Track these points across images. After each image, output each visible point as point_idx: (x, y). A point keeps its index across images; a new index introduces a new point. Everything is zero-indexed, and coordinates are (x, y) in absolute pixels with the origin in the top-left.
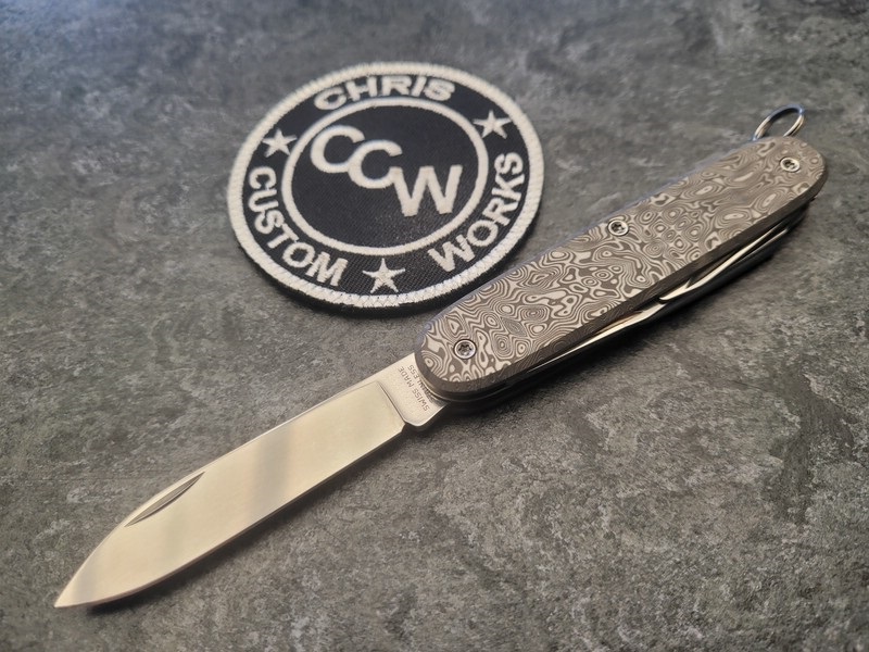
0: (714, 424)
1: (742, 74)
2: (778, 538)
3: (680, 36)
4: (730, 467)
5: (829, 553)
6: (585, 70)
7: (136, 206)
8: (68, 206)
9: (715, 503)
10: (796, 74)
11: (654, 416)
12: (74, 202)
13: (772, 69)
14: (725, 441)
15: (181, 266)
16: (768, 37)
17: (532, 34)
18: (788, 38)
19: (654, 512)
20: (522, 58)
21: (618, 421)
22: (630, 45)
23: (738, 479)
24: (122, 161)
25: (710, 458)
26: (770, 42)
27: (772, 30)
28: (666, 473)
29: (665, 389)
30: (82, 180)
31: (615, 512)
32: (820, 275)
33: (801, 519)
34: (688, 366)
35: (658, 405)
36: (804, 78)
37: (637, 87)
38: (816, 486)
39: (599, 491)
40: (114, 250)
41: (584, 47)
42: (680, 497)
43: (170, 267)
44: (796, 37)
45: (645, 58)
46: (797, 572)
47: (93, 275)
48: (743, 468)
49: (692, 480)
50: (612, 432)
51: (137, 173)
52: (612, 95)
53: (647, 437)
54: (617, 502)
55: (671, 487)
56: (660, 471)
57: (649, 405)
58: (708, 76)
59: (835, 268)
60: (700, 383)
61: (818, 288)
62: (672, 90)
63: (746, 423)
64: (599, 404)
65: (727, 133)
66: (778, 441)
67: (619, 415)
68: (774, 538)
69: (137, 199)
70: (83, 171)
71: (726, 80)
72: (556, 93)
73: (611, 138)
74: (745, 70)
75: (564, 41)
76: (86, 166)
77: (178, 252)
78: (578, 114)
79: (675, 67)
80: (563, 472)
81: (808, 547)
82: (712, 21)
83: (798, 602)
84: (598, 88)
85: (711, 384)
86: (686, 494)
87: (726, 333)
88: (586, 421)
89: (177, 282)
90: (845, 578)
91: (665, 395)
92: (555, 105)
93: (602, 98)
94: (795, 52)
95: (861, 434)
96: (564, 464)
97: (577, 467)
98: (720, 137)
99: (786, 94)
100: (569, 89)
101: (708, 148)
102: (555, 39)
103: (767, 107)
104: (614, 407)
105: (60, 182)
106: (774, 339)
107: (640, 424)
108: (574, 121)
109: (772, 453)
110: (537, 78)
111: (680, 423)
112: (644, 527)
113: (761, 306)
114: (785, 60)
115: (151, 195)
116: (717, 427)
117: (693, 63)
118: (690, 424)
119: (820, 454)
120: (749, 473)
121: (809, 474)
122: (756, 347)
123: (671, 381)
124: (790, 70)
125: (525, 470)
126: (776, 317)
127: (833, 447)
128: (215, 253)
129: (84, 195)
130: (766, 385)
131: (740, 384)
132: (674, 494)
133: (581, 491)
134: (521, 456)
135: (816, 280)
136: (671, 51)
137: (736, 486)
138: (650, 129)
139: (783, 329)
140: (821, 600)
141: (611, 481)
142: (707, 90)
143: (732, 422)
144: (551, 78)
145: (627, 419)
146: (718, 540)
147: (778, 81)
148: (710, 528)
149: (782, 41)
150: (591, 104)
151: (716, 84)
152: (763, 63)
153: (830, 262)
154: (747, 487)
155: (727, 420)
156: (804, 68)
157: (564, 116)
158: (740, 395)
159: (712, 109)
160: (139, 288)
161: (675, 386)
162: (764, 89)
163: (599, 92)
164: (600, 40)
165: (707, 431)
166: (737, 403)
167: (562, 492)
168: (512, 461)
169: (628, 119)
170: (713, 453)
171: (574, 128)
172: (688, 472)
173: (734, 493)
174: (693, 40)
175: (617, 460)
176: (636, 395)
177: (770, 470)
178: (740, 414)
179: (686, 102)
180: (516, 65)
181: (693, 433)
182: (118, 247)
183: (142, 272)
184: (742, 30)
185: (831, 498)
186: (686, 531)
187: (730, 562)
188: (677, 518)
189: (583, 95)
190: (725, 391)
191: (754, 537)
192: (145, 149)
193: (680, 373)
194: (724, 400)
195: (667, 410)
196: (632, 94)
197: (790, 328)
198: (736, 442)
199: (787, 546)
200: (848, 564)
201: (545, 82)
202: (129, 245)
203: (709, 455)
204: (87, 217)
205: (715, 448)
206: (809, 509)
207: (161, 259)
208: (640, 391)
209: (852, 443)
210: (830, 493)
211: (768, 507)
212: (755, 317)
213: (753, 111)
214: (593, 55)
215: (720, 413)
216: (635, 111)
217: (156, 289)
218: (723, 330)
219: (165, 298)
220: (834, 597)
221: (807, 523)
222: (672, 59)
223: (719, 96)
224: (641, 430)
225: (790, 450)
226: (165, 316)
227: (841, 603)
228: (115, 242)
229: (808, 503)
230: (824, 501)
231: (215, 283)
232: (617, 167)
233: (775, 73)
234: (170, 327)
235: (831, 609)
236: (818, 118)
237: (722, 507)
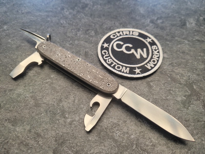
0: (174, 89)
1: (191, 32)
2: (183, 111)
3: (180, 23)
4: (176, 97)
5: (192, 115)
6: (160, 25)
7: (71, 31)
8: (59, 28)
9: (172, 102)
10: (201, 34)
11: (163, 86)
12: (60, 27)
13: (197, 32)
14: (175, 93)
15: (78, 42)
16: (197, 26)
17: (151, 17)
18: (201, 27)
19: (160, 101)
20: (149, 20)
21: (156, 85)
22: (170, 22)
23: (177, 99)
24: (70, 22)
25: (172, 95)
26: (198, 27)
27: (198, 25)
28: (163, 95)
29: (166, 82)
30: (62, 24)
31: (152, 100)
32: (199, 69)
33: (188, 109)
34: (171, 79)
35: (164, 84)
36: (203, 35)
37: (170, 30)
38: (192, 104)
39: (150, 96)
40: (66, 37)
41: (161, 21)
42: (165, 100)
43: (76, 42)
44: (203, 27)
45: (173, 25)
46: (185, 117)
47: (62, 40)
48: (178, 98)
49: (168, 98)
50: (155, 86)
51: (72, 25)
52: (165, 30)
53: (161, 89)
54: (153, 98)
55: (164, 98)
56: (162, 95)
57: (162, 84)
58: (184, 31)
59: (203, 68)
60: (173, 82)
61: (198, 71)
62: (177, 32)
63: (180, 90)
64: (153, 81)
65: (186, 41)
66: (186, 95)
67: (156, 84)
68: (182, 110)
69: (72, 29)
70: (62, 23)
71: (187, 32)
72: (154, 28)
73: (163, 37)
74: (192, 31)
75: (158, 19)
76: (63, 22)
77: (78, 40)
78: (158, 32)
79: (178, 28)
80: (144, 91)
81: (188, 113)
82: (187, 21)
83: (184, 122)
84: (162, 28)
85: (175, 83)
86: (167, 100)
87: (179, 75)
88: (150, 84)
89: (77, 45)
90: (194, 120)
91: (166, 83)
92: (154, 30)
93: (163, 30)
94: (202, 30)
95: (202, 97)
96: (145, 90)
97: (147, 91)
98: (184, 42)
99: (199, 37)
100: (157, 27)
101: (182, 43)
102: (156, 18)
103: (195, 38)
104: (155, 83)
105: (58, 24)
106: (188, 78)
107: (160, 86)
108: (157, 33)
109: (184, 96)
110: (151, 24)
111: (168, 88)
112: (158, 103)
113: (187, 72)
114: (199, 31)
115: (75, 29)
116: (174, 90)
117: (181, 28)
118: (169, 88)
119: (193, 99)
120: (179, 99)
121: (191, 102)
122: (185, 78)
123: (167, 81)
124: (200, 33)
125: (137, 89)
126: (189, 74)
127: (196, 98)
128: (85, 42)
129: (62, 27)
130: (185, 85)
131: (181, 84)
132: (164, 99)
133: (147, 95)
134: (137, 87)
135: (198, 70)
136: (178, 25)
137: (176, 100)
138: (171, 38)
139: (190, 76)
140: (189, 123)
141: (153, 94)
142: (183, 33)
143: (178, 90)
144: (154, 25)
145: (158, 85)
146: (171, 109)
147: (197, 34)
148: (170, 106)
149: (200, 28)
150: (161, 31)
151: (185, 32)
152: (195, 30)
153: (202, 67)
154: (178, 101)
155: (176, 89)
156: (203, 33)
157: (155, 32)
158: (180, 85)
159: (184, 37)
160: (70, 44)
161: (168, 82)
162: (195, 35)
163: (162, 29)
164: (164, 20)
165: (172, 90)
166: (179, 87)
167: (143, 94)
168: (135, 87)
169: (167, 35)
170: (173, 94)
171: (157, 35)
172: (168, 96)
173: (176, 101)
174: (182, 24)
175: (155, 91)
176: (160, 81)
177: (183, 99)
178: (179, 89)
179: (179, 34)
180: (147, 21)
181: (170, 90)
182: (67, 37)
183: (71, 42)
184: (192, 24)
185: (194, 106)
186: (165, 106)
187: (173, 113)
188: (164, 103)
189: (159, 29)
190: (177, 84)
191: (178, 109)
192: (75, 21)
193: (169, 79)
194: (176, 86)
195: (165, 85)
196: (169, 31)
197: (192, 76)
198: (178, 93)
199: (184, 112)
200: (195, 118)
201: (152, 26)
202: (69, 37)
203: (172, 94)
204: (62, 31)
205: (173, 93)
206: (189, 107)
207: (75, 40)
208: (161, 81)
209: (200, 98)
210: (194, 105)
211: (182, 105)
212: (185, 73)
213: (191, 39)
214: (162, 23)
215: (175, 88)
216: (169, 34)
217: (73, 45)
218: (179, 74)
219: (74, 47)
220: (191, 123)
221: (189, 109)
222: (178, 26)
223: (186, 35)
224: (160, 87)
225: (188, 97)
226: (74, 50)
227: (193, 124)
228: (67, 36)
229: (189, 106)
230: (192, 107)
231: (84, 47)
232: (163, 43)
233: (197, 33)
234: (75, 52)
235: (191, 125)
236: (204, 42)
237: (173, 103)
